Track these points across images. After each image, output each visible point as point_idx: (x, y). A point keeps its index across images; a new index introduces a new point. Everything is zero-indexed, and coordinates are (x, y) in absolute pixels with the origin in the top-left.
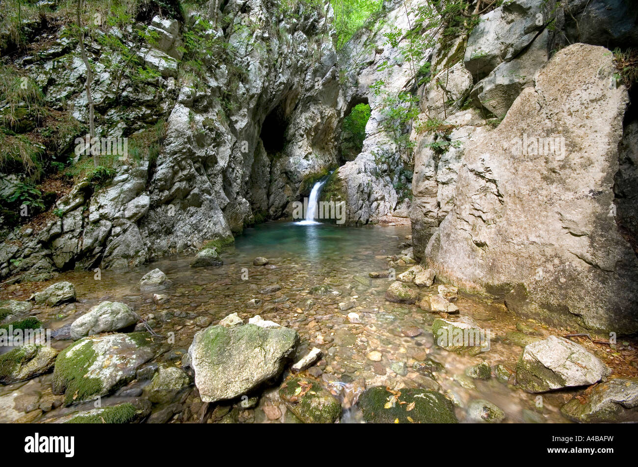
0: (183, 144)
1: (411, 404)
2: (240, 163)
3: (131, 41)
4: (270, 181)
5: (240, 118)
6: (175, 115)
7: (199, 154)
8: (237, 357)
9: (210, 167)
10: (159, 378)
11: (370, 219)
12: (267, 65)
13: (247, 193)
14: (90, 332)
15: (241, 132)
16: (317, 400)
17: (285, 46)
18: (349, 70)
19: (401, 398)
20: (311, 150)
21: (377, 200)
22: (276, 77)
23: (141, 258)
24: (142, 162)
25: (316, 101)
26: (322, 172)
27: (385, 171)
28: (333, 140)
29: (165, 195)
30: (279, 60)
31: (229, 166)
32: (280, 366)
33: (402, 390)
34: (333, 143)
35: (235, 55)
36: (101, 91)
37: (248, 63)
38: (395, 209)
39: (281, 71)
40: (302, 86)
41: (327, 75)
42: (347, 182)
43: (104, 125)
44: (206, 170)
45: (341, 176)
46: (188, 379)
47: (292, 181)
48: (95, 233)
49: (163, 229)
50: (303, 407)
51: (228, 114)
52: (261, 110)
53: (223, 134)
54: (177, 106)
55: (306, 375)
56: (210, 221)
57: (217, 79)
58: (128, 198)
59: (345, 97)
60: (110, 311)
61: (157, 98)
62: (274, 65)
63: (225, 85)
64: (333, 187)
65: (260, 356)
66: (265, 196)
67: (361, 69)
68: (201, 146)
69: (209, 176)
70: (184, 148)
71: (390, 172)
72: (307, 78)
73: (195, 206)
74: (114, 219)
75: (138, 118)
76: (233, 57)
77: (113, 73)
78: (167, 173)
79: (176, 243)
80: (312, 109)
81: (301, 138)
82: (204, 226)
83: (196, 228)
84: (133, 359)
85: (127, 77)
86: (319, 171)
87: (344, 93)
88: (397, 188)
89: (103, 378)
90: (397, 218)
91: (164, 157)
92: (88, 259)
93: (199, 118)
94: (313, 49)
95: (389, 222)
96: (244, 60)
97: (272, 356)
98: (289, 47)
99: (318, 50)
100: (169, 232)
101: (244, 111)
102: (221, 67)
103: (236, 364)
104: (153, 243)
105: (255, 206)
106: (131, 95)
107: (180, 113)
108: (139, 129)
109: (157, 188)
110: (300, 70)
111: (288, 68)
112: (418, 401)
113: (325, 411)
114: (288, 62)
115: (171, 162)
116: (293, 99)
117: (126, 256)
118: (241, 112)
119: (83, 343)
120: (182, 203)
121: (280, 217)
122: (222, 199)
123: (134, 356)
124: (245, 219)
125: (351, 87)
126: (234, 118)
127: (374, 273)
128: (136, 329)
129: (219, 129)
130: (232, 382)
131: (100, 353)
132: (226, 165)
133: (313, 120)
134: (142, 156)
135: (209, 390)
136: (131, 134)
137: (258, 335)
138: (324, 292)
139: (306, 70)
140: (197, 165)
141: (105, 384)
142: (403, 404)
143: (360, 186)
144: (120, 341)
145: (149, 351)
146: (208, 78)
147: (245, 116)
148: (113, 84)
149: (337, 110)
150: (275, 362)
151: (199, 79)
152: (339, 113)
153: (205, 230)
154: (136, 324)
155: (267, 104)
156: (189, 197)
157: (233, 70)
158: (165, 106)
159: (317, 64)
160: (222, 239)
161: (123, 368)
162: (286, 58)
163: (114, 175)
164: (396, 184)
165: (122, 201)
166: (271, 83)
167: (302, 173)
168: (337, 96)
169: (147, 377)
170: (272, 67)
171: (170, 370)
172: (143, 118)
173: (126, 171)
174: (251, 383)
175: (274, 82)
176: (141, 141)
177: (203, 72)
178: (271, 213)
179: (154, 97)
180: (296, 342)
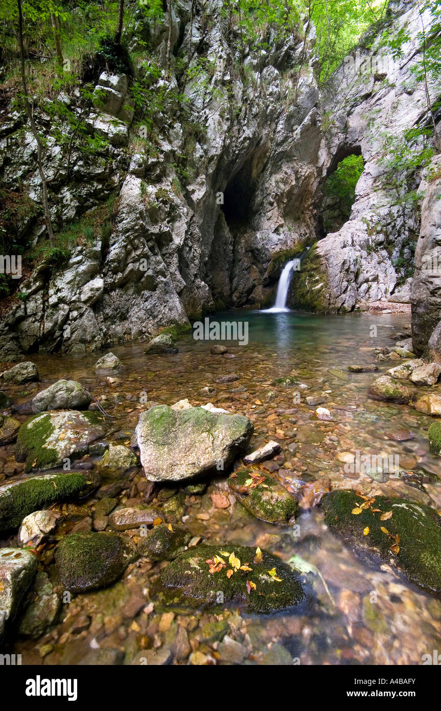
0: (135, 221)
1: (387, 514)
2: (198, 241)
3: (79, 107)
4: (234, 261)
5: (198, 187)
6: (126, 188)
7: (153, 231)
8: (183, 440)
9: (164, 245)
10: (108, 455)
11: (357, 306)
12: (228, 116)
13: (206, 276)
14: (49, 407)
15: (198, 203)
16: (269, 493)
17: (250, 89)
18: (335, 110)
19: (375, 505)
20: (283, 222)
21: (367, 281)
22: (239, 132)
23: (97, 343)
24: (95, 242)
25: (290, 157)
26: (297, 248)
27: (381, 243)
28: (311, 208)
29: (118, 277)
30: (244, 109)
31: (185, 244)
32: (229, 454)
33: (377, 497)
34: (312, 211)
35: (191, 109)
36: (53, 167)
37: (206, 117)
38: (392, 293)
39: (246, 122)
40: (272, 140)
41: (305, 120)
42: (327, 259)
43: (58, 205)
44: (160, 249)
45: (320, 251)
46: (136, 458)
47: (259, 261)
48: (55, 317)
49: (118, 314)
50: (253, 499)
51: (184, 182)
52: (222, 175)
53: (178, 206)
54: (128, 177)
55: (259, 469)
56: (165, 306)
57: (170, 142)
58: (83, 281)
59: (329, 148)
60: (65, 388)
61: (107, 171)
62: (238, 115)
63: (179, 147)
64: (309, 266)
65: (207, 441)
66: (227, 280)
67: (352, 106)
68: (155, 222)
69: (163, 255)
70: (136, 225)
71: (388, 244)
72: (279, 129)
73: (149, 290)
74: (71, 303)
75: (89, 195)
76: (189, 111)
77: (64, 147)
78: (120, 253)
79: (130, 329)
80: (284, 168)
81: (270, 207)
82: (159, 312)
83: (151, 313)
84: (85, 435)
85: (77, 149)
86: (293, 246)
87: (328, 143)
88: (397, 265)
89: (58, 450)
90: (394, 304)
91: (116, 236)
92: (49, 343)
93: (151, 189)
94: (287, 88)
95: (382, 309)
96: (201, 114)
97: (221, 443)
98: (255, 90)
99: (293, 88)
100: (124, 317)
101: (202, 177)
102: (175, 126)
103: (181, 446)
104: (108, 329)
105: (216, 291)
106: (82, 169)
107: (132, 185)
108: (92, 207)
109: (110, 271)
110: (268, 118)
111: (254, 117)
112: (397, 511)
113: (278, 507)
114: (255, 110)
115: (123, 240)
116: (260, 158)
117: (83, 341)
118: (199, 180)
119: (42, 417)
120: (136, 287)
121: (244, 304)
122: (178, 281)
123: (87, 432)
124: (204, 305)
125: (337, 133)
126: (190, 188)
127: (355, 367)
128: (90, 408)
129: (173, 201)
130: (178, 464)
131: (57, 427)
132: (182, 243)
133: (285, 182)
134: (94, 236)
135: (154, 469)
136: (84, 212)
137: (206, 419)
138: (290, 385)
139: (278, 118)
140: (150, 244)
141: (60, 455)
142: (377, 512)
143: (344, 263)
144: (74, 417)
145: (101, 429)
146: (161, 142)
147: (202, 184)
148: (64, 159)
149: (317, 168)
150: (224, 449)
151: (150, 144)
152: (320, 170)
153: (160, 316)
154: (90, 404)
155: (229, 167)
156: (143, 280)
157: (189, 128)
158: (116, 179)
159: (292, 108)
160: (178, 326)
161: (77, 441)
162: (251, 105)
163: (70, 258)
164: (395, 260)
165: (78, 284)
166: (234, 139)
167: (271, 250)
168: (318, 148)
169: (99, 453)
170: (234, 118)
171: (120, 447)
172: (95, 194)
173: (80, 252)
174: (198, 468)
175: (238, 138)
176: (94, 219)
177: (156, 135)
178: (235, 299)
179: (105, 169)
180: (248, 430)
